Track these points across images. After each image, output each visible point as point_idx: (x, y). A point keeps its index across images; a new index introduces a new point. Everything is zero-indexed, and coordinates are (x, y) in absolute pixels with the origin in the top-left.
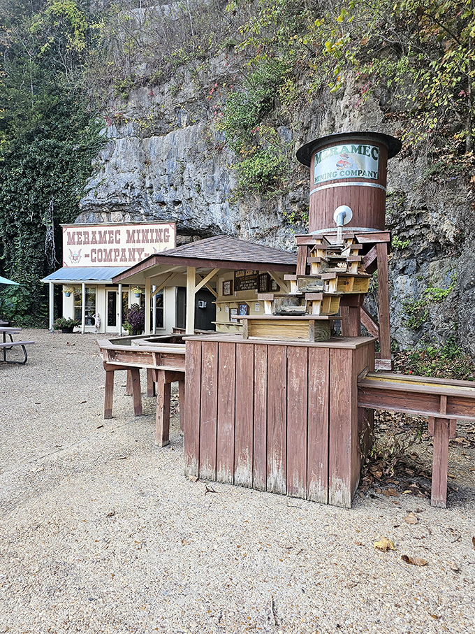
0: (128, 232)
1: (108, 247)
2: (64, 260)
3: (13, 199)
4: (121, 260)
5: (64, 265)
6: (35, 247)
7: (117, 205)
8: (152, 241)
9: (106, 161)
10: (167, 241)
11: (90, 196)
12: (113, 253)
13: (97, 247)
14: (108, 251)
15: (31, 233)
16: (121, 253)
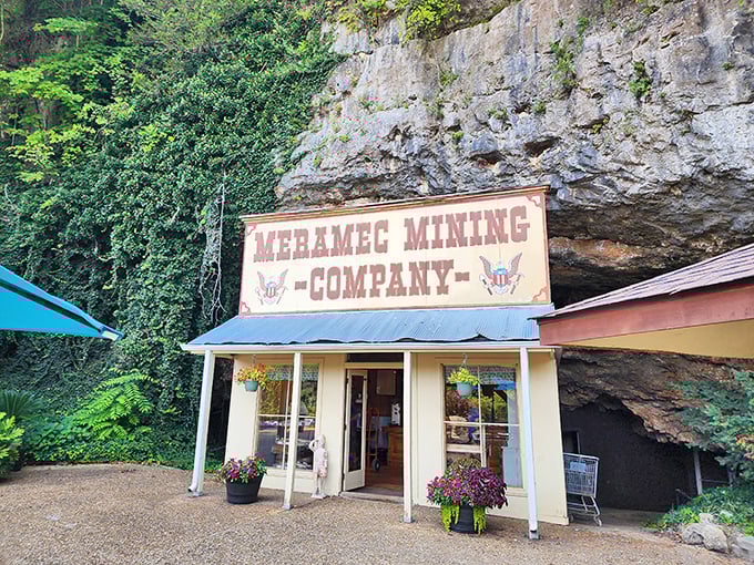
0: (409, 223)
1: (354, 261)
2: (243, 298)
3: (145, 183)
4: (390, 292)
5: (243, 309)
6: (177, 279)
7: (363, 181)
8: (476, 241)
9: (346, 93)
10: (520, 237)
11: (305, 169)
12: (368, 278)
13: (326, 263)
14: (355, 273)
15: (173, 252)
16: (389, 275)
